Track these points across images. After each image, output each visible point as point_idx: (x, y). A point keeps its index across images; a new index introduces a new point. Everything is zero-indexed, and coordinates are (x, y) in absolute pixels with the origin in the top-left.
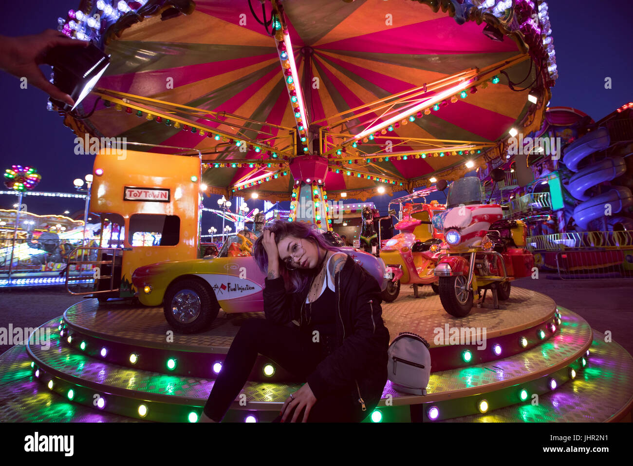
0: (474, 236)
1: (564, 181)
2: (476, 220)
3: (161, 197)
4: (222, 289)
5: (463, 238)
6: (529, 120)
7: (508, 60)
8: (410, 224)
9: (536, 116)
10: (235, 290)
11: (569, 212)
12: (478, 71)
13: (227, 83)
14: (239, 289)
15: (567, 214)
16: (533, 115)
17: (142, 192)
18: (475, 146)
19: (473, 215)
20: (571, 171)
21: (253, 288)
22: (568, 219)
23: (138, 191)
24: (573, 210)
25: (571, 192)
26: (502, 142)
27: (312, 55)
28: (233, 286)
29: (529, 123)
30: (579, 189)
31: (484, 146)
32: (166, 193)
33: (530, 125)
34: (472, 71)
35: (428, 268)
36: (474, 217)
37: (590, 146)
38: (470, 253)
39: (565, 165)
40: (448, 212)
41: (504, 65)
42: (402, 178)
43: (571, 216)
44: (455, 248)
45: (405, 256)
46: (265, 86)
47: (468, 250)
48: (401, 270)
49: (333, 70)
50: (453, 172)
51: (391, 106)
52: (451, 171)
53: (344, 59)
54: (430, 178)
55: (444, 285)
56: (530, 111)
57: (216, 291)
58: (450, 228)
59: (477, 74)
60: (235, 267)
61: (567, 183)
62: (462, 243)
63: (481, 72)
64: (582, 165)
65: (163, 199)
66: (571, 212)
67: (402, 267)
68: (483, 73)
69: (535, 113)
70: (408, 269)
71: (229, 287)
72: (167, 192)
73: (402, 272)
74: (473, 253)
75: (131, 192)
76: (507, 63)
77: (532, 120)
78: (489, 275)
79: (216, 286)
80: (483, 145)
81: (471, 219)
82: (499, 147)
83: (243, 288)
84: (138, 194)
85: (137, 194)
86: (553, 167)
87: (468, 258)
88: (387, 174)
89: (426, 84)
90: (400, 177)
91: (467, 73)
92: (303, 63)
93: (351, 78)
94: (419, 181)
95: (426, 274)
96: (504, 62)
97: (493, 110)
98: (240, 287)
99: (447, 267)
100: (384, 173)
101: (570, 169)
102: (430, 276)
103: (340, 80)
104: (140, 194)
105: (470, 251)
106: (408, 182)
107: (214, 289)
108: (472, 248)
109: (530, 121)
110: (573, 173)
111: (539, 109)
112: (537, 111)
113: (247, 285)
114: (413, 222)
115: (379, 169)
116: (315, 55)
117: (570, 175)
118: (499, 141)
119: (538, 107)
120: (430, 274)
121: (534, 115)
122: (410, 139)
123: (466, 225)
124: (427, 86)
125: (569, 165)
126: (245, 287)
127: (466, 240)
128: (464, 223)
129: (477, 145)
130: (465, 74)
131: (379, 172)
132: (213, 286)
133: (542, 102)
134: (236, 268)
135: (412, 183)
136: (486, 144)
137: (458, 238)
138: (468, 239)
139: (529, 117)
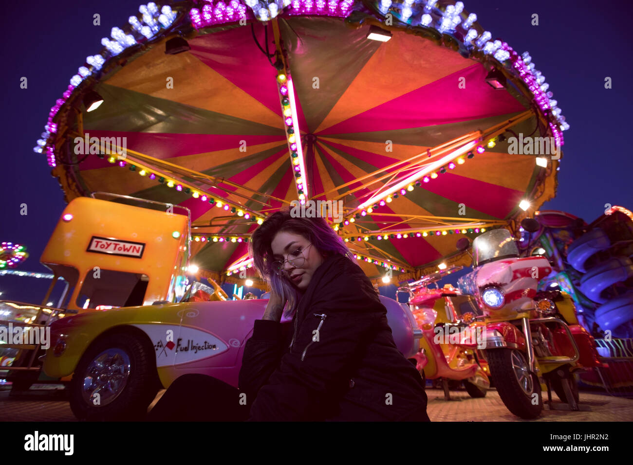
0: (520, 296)
1: (574, 282)
2: (518, 275)
3: (133, 251)
4: (167, 349)
5: (509, 298)
6: (540, 190)
7: (511, 119)
8: (429, 297)
9: (546, 185)
10: (186, 349)
11: (590, 317)
12: (481, 132)
13: (231, 160)
14: (193, 348)
15: (588, 318)
16: (542, 185)
17: (111, 244)
18: (485, 223)
19: (514, 269)
20: (578, 272)
21: (214, 346)
22: (591, 325)
23: (107, 243)
24: (594, 314)
25: (586, 294)
26: (512, 219)
27: (314, 142)
28: (184, 344)
29: (540, 194)
30: (593, 290)
31: (495, 224)
32: (139, 248)
33: (541, 196)
34: (475, 133)
35: (458, 357)
36: (516, 272)
37: (591, 246)
38: (521, 320)
39: (570, 266)
40: (478, 271)
41: (507, 124)
42: (408, 266)
43: (593, 321)
44: (498, 312)
45: (428, 335)
46: (268, 168)
47: (517, 315)
48: (424, 355)
49: (335, 156)
50: (463, 257)
51: (395, 175)
52: (460, 256)
53: (346, 143)
54: (439, 264)
55: (498, 362)
56: (539, 180)
57: (158, 352)
58: (486, 286)
59: (481, 135)
60: (192, 314)
61: (578, 285)
62: (507, 305)
63: (485, 134)
64: (589, 264)
65: (135, 254)
66: (592, 316)
67: (425, 350)
68: (487, 134)
69: (544, 182)
70: (433, 354)
71: (179, 345)
72: (141, 247)
73: (427, 358)
74: (524, 319)
75: (98, 242)
76: (510, 122)
77: (542, 191)
78: (550, 355)
79: (160, 344)
80: (492, 223)
81: (512, 274)
82: (510, 225)
83: (199, 347)
84: (106, 246)
85: (104, 246)
86: (558, 267)
87: (521, 328)
88: (392, 260)
89: (429, 149)
90: (407, 265)
91: (470, 135)
92: (306, 148)
93: (352, 162)
94: (426, 269)
95: (457, 366)
96: (507, 121)
97: (498, 184)
98: (194, 344)
99: (495, 334)
100: (390, 259)
101: (577, 269)
102: (462, 367)
103: (342, 164)
104: (109, 245)
105: (519, 316)
106: (415, 270)
107: (156, 348)
108: (522, 311)
109: (541, 192)
110: (582, 274)
111: (549, 175)
112: (547, 180)
113: (206, 342)
114: (432, 295)
115: (383, 254)
116: (317, 142)
117: (579, 276)
118: (509, 218)
119: (547, 175)
120: (462, 366)
121: (544, 185)
122: (416, 217)
123: (507, 280)
124: (430, 151)
125: (575, 265)
126: (202, 344)
127: (512, 301)
128: (504, 278)
129: (487, 223)
130: (469, 137)
131: (384, 257)
132: (155, 343)
133: (552, 167)
134: (194, 316)
135: (419, 270)
136: (496, 222)
137: (500, 299)
138: (514, 299)
139: (538, 187)
